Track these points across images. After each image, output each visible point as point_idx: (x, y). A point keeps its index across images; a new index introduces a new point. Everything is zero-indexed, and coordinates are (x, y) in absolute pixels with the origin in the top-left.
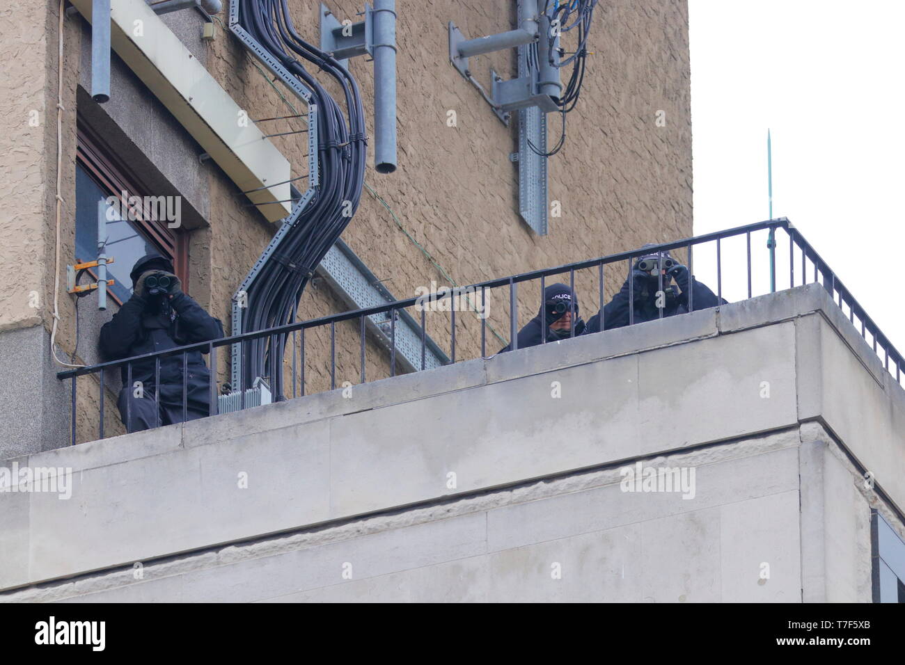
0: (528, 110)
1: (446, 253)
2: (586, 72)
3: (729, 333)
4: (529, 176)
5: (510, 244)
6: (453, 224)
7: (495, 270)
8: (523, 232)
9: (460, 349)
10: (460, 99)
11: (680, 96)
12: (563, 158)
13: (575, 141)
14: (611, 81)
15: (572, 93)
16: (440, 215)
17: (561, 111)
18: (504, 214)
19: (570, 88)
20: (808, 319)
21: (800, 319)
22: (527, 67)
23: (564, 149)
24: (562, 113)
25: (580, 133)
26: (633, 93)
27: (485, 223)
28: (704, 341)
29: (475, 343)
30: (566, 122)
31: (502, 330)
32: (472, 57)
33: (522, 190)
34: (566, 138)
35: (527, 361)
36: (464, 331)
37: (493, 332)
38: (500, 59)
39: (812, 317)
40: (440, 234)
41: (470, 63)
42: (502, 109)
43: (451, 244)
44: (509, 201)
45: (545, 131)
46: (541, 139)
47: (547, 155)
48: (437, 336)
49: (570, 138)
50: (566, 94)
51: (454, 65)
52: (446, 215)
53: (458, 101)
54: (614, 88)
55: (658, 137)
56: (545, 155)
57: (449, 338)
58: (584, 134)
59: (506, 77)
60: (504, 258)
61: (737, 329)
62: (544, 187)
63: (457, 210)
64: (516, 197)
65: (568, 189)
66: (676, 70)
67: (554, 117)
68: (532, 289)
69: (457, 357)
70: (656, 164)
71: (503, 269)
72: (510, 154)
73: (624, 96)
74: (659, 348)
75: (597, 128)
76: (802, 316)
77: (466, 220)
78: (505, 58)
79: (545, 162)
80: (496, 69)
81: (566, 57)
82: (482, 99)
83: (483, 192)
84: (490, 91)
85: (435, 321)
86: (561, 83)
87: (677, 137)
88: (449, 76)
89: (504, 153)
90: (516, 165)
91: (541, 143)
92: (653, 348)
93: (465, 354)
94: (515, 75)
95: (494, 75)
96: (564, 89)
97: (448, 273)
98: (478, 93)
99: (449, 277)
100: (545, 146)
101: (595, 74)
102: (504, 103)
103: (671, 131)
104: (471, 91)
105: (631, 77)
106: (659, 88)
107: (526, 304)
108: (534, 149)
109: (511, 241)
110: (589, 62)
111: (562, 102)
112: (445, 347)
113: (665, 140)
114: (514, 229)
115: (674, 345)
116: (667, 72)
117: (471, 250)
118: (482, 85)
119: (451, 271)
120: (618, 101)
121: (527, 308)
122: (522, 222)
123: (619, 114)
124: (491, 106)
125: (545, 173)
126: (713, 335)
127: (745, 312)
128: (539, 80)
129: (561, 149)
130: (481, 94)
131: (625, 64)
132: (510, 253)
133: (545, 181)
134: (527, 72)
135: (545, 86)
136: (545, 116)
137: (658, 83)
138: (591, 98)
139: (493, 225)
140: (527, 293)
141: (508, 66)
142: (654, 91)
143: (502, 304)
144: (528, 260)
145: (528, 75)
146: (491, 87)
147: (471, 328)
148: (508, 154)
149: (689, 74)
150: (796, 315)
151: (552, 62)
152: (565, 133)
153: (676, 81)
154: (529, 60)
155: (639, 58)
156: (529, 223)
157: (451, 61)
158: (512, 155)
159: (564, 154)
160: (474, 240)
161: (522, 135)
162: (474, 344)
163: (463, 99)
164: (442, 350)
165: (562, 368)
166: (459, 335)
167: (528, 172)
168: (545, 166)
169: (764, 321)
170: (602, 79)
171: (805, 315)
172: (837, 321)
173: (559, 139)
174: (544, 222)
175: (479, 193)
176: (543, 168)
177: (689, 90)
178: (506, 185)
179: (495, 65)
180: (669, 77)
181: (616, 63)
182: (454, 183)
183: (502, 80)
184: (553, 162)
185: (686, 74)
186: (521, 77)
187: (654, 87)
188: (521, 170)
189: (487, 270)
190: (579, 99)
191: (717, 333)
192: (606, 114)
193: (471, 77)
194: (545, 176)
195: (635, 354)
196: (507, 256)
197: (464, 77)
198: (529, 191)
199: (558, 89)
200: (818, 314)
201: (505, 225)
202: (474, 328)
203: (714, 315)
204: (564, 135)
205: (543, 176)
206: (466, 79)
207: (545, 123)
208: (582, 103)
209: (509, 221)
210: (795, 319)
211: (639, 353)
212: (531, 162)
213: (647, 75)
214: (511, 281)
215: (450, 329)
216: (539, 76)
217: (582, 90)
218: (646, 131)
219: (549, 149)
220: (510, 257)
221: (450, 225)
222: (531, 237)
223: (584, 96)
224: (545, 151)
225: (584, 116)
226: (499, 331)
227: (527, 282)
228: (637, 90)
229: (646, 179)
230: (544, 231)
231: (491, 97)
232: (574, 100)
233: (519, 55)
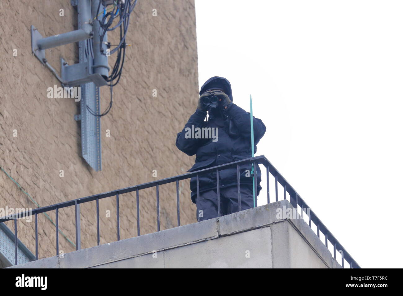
0: (86, 85)
1: (32, 184)
2: (126, 59)
3: (226, 235)
4: (88, 130)
5: (75, 177)
6: (36, 165)
7: (66, 196)
8: (85, 169)
9: (43, 250)
10: (39, 78)
11: (191, 73)
12: (111, 117)
13: (120, 106)
14: (143, 64)
15: (117, 72)
16: (27, 158)
17: (109, 85)
18: (71, 156)
19: (115, 70)
20: (280, 225)
21: (274, 225)
22: (85, 56)
23: (112, 111)
24: (110, 87)
25: (122, 100)
26: (159, 72)
27: (58, 164)
28: (209, 241)
29: (53, 245)
30: (113, 93)
31: (71, 237)
32: (47, 50)
33: (83, 140)
34: (113, 104)
35: (87, 257)
36: (45, 238)
37: (65, 238)
38: (66, 50)
39: (282, 224)
40: (28, 171)
41: (46, 53)
42: (68, 84)
43: (35, 178)
44: (75, 148)
45: (98, 99)
46: (96, 104)
47: (100, 116)
48: (27, 241)
49: (116, 104)
50: (113, 73)
51: (35, 55)
52: (31, 158)
53: (39, 79)
54: (145, 69)
55: (176, 102)
56: (98, 116)
57: (34, 242)
58: (125, 101)
59: (71, 62)
60: (72, 187)
61: (231, 232)
62: (98, 138)
63: (39, 154)
64: (79, 145)
65: (115, 139)
66: (188, 56)
67: (104, 90)
68: (92, 208)
69: (40, 255)
70: (176, 121)
71: (71, 195)
72: (75, 115)
73: (152, 75)
74: (178, 247)
75: (134, 97)
76: (276, 223)
77: (45, 162)
78: (70, 50)
79: (99, 120)
80: (64, 57)
81: (112, 48)
82: (54, 78)
83: (57, 142)
84: (60, 72)
85: (25, 231)
86: (109, 66)
87: (190, 101)
88: (31, 63)
89: (70, 115)
90: (79, 123)
91: (96, 107)
92: (174, 247)
93: (46, 254)
94: (77, 61)
95: (63, 61)
96: (111, 70)
97: (34, 198)
98: (52, 74)
99: (34, 201)
100: (99, 110)
101: (132, 60)
102: (70, 80)
103: (185, 98)
104: (47, 73)
105: (157, 60)
106: (176, 68)
107: (87, 218)
108: (91, 112)
109: (76, 175)
110: (128, 51)
111: (110, 79)
112: (32, 249)
113: (181, 104)
114: (78, 167)
115: (188, 245)
116: (182, 58)
117: (49, 182)
118: (55, 68)
119: (36, 197)
120: (149, 78)
121: (88, 221)
122: (84, 162)
123: (149, 87)
124: (61, 83)
125: (99, 128)
126: (215, 237)
127: (237, 221)
128: (94, 63)
129: (110, 111)
130: (54, 74)
131: (153, 52)
132: (76, 184)
133: (99, 134)
134: (85, 59)
135: (98, 68)
136: (98, 89)
137: (176, 65)
138: (130, 76)
139: (64, 164)
140: (88, 210)
141: (72, 55)
142: (173, 70)
143: (71, 219)
144: (88, 188)
145: (86, 61)
146: (61, 70)
147: (50, 236)
148: (73, 116)
149: (197, 58)
150: (272, 223)
151: (102, 51)
152: (113, 100)
153: (188, 63)
154: (87, 51)
155: (163, 48)
156: (89, 163)
157: (33, 52)
158: (76, 116)
159: (112, 115)
160: (51, 175)
161: (83, 102)
162: (52, 246)
163: (41, 78)
164: (30, 251)
165: (112, 262)
166: (42, 240)
167: (88, 128)
168: (99, 123)
169: (249, 227)
170: (137, 63)
171: (278, 222)
172: (300, 226)
173: (108, 105)
174: (99, 162)
175: (54, 143)
176: (97, 125)
177: (197, 69)
178: (73, 137)
179: (63, 54)
180: (183, 60)
181: (147, 52)
182: (36, 136)
183: (68, 65)
184: (104, 120)
185: (195, 59)
186: (81, 62)
187: (173, 68)
188: (83, 126)
189: (60, 195)
190: (121, 77)
191: (217, 236)
192: (140, 86)
193: (47, 63)
194: (99, 131)
195: (161, 251)
196: (74, 185)
197: (42, 63)
198: (88, 141)
199: (106, 70)
200: (287, 221)
201: (72, 165)
202: (52, 235)
203: (216, 224)
204: (111, 102)
205: (98, 130)
206: (44, 65)
207: (98, 94)
208: (124, 79)
209: (75, 161)
210: (270, 225)
211: (165, 250)
212: (89, 120)
213: (168, 59)
214: (76, 203)
215: (35, 236)
216: (94, 62)
217: (123, 70)
218: (168, 98)
219: (102, 111)
220: (76, 186)
221: (35, 165)
222: (90, 172)
223: (125, 75)
224: (99, 113)
225: (125, 88)
226: (69, 237)
227: (88, 203)
228: (161, 70)
229: (168, 131)
230: (99, 168)
231: (61, 77)
232: (118, 77)
233: (80, 47)
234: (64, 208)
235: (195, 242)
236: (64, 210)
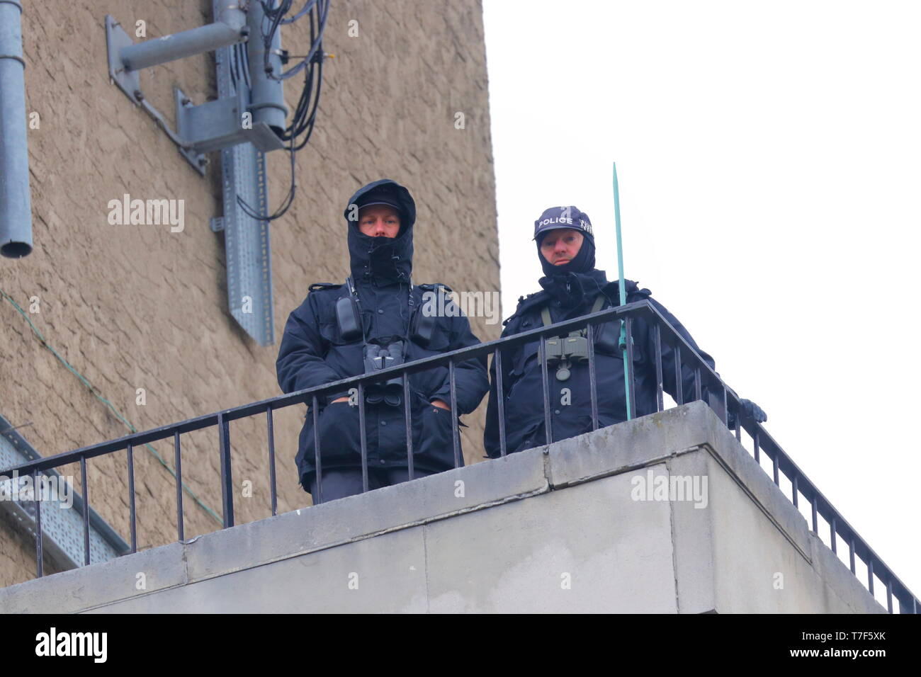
0: (236, 149)
1: (116, 379)
2: (324, 87)
3: (565, 486)
4: (241, 253)
5: (215, 361)
6: (126, 334)
7: (195, 404)
8: (237, 342)
9: (146, 530)
10: (127, 136)
11: (473, 117)
12: (293, 222)
13: (312, 195)
14: (364, 99)
15: (304, 120)
16: (105, 320)
17: (288, 149)
18: (204, 314)
19: (300, 113)
20: (688, 458)
21: (676, 460)
22: (231, 83)
23: (295, 208)
24: (289, 152)
25: (318, 183)
26: (400, 116)
27: (175, 331)
28: (526, 500)
29: (168, 519)
30: (296, 167)
31: (209, 497)
32: (145, 70)
33: (231, 275)
34: (298, 192)
35: (249, 544)
36: (150, 501)
37: (195, 500)
38: (189, 71)
39: (693, 456)
40: (106, 351)
41: (141, 79)
42: (195, 149)
43: (123, 366)
44: (212, 294)
45: (264, 181)
46: (257, 192)
47: (268, 219)
48: (108, 511)
49: (304, 190)
50: (295, 121)
51: (116, 83)
52: (113, 320)
53: (126, 139)
54: (369, 109)
55: (442, 183)
56: (264, 219)
57: (127, 512)
58: (325, 183)
59: (199, 98)
60: (208, 384)
61: (577, 479)
62: (265, 270)
63: (131, 310)
64: (223, 288)
65: (304, 271)
66: (466, 77)
67: (277, 159)
68: (254, 431)
69: (141, 542)
70: (441, 226)
71: (207, 402)
72: (211, 219)
73: (385, 122)
74: (457, 515)
75: (345, 174)
76: (679, 455)
77: (145, 327)
78: (197, 70)
79: (266, 230)
80: (183, 86)
81: (292, 63)
82: (162, 136)
83: (171, 281)
84: (175, 123)
85: (104, 487)
86: (285, 105)
87: (472, 181)
88: (108, 101)
89: (200, 218)
90: (220, 237)
91: (258, 201)
92: (447, 515)
93: (152, 537)
94: (213, 96)
95: (181, 96)
96: (291, 115)
97: (121, 410)
98: (155, 126)
99: (123, 417)
100: (265, 205)
101: (338, 89)
102: (197, 140)
103: (462, 173)
104: (145, 124)
105: (395, 90)
106: (439, 106)
107: (245, 454)
108: (248, 209)
109: (217, 357)
110: (329, 69)
111: (288, 134)
112: (121, 528)
113: (453, 188)
114: (221, 337)
115: (479, 510)
116: (451, 81)
117: (155, 372)
118: (162, 113)
119: (126, 408)
120: (377, 130)
121: (247, 461)
122: (235, 327)
123: (379, 149)
124: (178, 145)
125: (267, 248)
126: (542, 490)
127: (589, 452)
128: (251, 100)
129: (291, 209)
130: (161, 126)
131: (385, 70)
132: (217, 376)
133: (268, 261)
134: (232, 88)
135: (261, 111)
136: (263, 157)
137: (438, 98)
138: (334, 126)
139: (190, 332)
140: (246, 436)
141: (202, 82)
142: (433, 111)
143: (208, 456)
144: (245, 386)
145: (233, 94)
146: (176, 116)
147: (161, 496)
148: (207, 220)
149: (486, 82)
150: (670, 454)
151: (269, 70)
152: (297, 183)
153: (467, 94)
154: (235, 71)
155: (408, 60)
156: (245, 327)
157: (111, 77)
158: (214, 220)
159: (295, 216)
160: (160, 357)
161: (229, 189)
162: (166, 521)
163: (133, 135)
164: (117, 532)
165: (305, 552)
166: (142, 507)
167: (241, 247)
168: (266, 236)
169: (618, 465)
170: (350, 96)
171: (683, 454)
172: (733, 461)
173: (287, 193)
174: (268, 325)
175: (163, 284)
176: (263, 241)
177: (486, 108)
178: (208, 271)
179: (181, 80)
180: (454, 88)
181: (371, 70)
182: (124, 269)
183: (194, 103)
184: (280, 230)
185: (481, 84)
186: (222, 97)
187: (432, 105)
188: (229, 244)
189: (183, 403)
190: (315, 130)
191: (546, 487)
192: (359, 150)
193: (144, 102)
194: (267, 254)
195: (419, 525)
196: (212, 380)
197: (133, 101)
198: (242, 277)
199: (281, 114)
200: (704, 451)
201: (207, 333)
202: (165, 495)
203: (541, 460)
204: (293, 187)
205: (264, 252)
206: (136, 105)
207: (263, 169)
208: (320, 134)
209: (214, 325)
210: (667, 461)
211: (426, 524)
212: (243, 230)
213: (420, 87)
214: (220, 420)
215: (127, 498)
216: (251, 96)
217: (318, 114)
218: (422, 175)
219: (272, 209)
220: (217, 381)
221: (122, 335)
222: (248, 349)
223: (323, 124)
224: (265, 212)
225: (324, 155)
226: (205, 498)
227: (245, 420)
228: (406, 112)
229: (425, 250)
230: (268, 338)
231: (176, 132)
232: (307, 130)
233: (219, 64)
234: (191, 432)
235: (494, 503)
236: (190, 436)
